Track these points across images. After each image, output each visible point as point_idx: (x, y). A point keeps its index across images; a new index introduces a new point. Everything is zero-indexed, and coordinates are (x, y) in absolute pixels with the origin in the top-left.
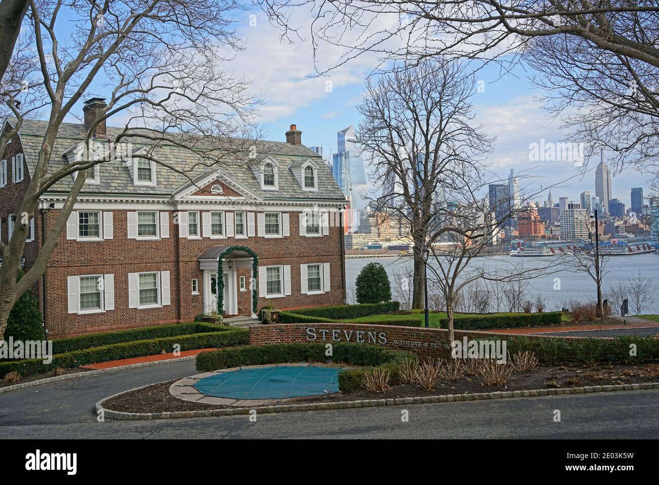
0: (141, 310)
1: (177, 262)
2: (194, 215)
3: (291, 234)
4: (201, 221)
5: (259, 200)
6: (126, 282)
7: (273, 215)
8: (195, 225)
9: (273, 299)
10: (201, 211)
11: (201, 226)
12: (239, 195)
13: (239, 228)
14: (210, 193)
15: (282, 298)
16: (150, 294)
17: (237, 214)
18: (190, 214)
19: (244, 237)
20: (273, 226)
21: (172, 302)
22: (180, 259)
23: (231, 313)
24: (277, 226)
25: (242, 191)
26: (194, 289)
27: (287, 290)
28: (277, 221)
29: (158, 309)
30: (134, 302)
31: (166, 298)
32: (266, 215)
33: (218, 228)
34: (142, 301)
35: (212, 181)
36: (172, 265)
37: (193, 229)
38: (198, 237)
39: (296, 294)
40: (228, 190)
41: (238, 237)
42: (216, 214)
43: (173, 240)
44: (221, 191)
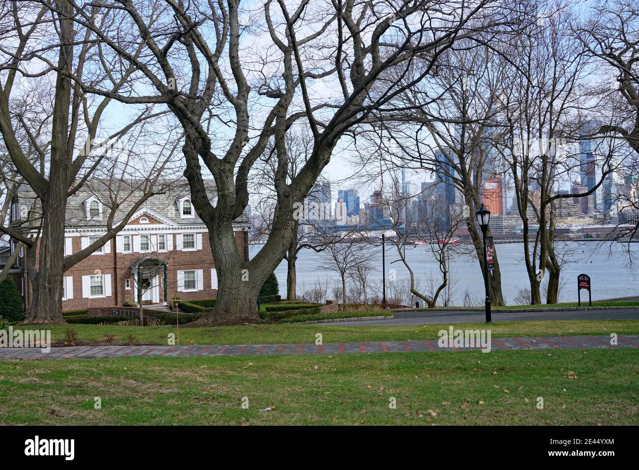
0: (91, 299)
1: (115, 269)
2: (128, 237)
3: (203, 248)
4: (132, 242)
5: (176, 226)
6: (81, 282)
7: (190, 235)
8: (129, 244)
9: (189, 292)
10: (132, 235)
11: (132, 245)
12: (160, 223)
13: (162, 245)
14: (139, 223)
15: (196, 292)
16: (98, 289)
17: (160, 236)
18: (125, 237)
19: (164, 251)
20: (190, 242)
21: (112, 294)
22: (118, 267)
23: (154, 302)
24: (193, 242)
25: (163, 221)
26: (128, 286)
27: (200, 286)
28: (193, 239)
29: (103, 298)
30: (87, 293)
31: (108, 292)
32: (184, 235)
33: (145, 246)
34: (92, 293)
35: (139, 216)
36: (112, 271)
37: (127, 246)
38: (131, 252)
39: (207, 289)
40: (153, 220)
41: (160, 251)
42: (144, 236)
43: (113, 255)
44: (147, 222)
